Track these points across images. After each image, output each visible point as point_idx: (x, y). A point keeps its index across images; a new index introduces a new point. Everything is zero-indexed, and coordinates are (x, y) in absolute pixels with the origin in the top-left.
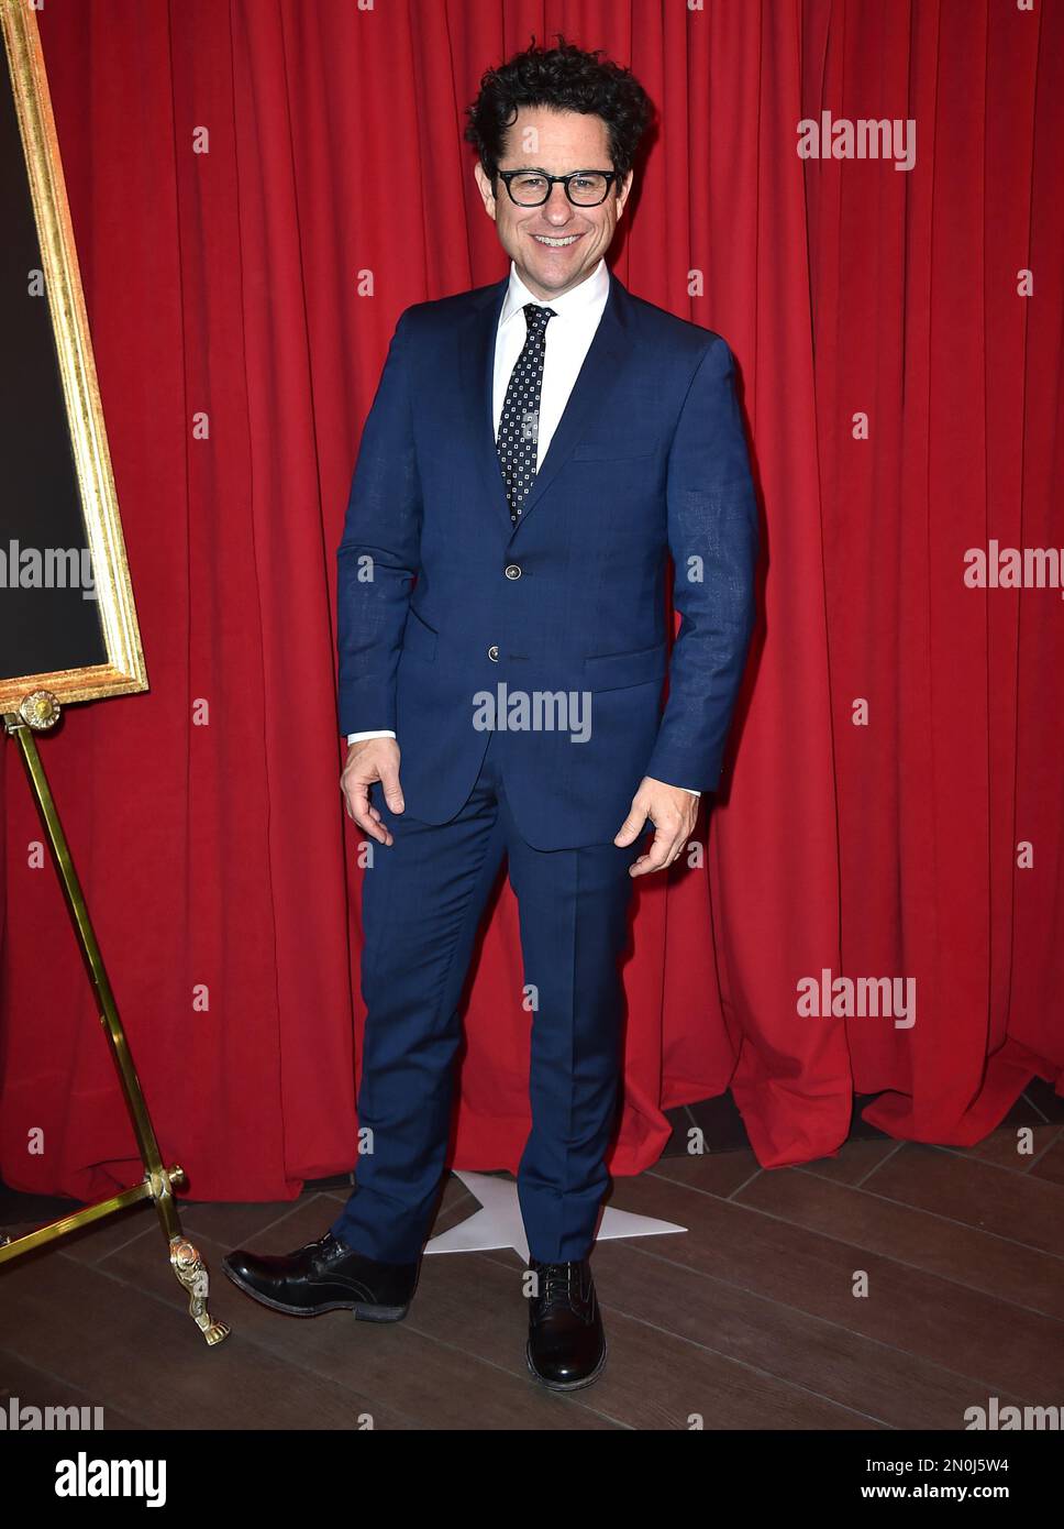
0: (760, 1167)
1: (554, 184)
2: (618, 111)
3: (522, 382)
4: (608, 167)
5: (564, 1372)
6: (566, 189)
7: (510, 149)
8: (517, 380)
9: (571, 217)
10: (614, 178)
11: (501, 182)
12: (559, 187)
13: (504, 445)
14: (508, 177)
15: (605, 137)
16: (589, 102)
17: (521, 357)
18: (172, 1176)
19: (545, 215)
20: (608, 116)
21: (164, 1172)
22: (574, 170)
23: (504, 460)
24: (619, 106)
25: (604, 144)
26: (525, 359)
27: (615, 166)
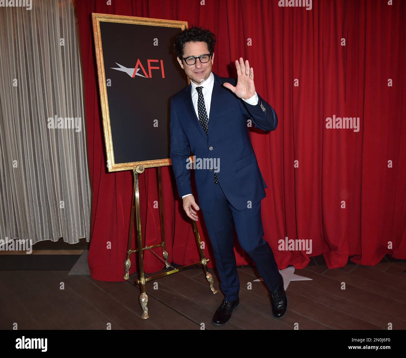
0: (328, 268)
1: (197, 59)
2: (209, 40)
3: (200, 105)
4: (208, 53)
5: (279, 315)
6: (200, 59)
7: (185, 52)
8: (199, 105)
9: (202, 66)
10: (210, 55)
11: (184, 61)
12: (198, 59)
13: (201, 120)
14: (185, 59)
15: (207, 46)
16: (201, 39)
17: (198, 99)
18: (207, 260)
19: (196, 66)
20: (207, 41)
21: (205, 259)
22: (201, 55)
23: (202, 124)
24: (209, 39)
25: (207, 48)
26: (199, 100)
27: (210, 53)
